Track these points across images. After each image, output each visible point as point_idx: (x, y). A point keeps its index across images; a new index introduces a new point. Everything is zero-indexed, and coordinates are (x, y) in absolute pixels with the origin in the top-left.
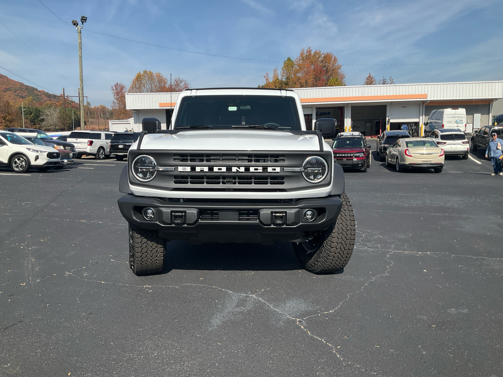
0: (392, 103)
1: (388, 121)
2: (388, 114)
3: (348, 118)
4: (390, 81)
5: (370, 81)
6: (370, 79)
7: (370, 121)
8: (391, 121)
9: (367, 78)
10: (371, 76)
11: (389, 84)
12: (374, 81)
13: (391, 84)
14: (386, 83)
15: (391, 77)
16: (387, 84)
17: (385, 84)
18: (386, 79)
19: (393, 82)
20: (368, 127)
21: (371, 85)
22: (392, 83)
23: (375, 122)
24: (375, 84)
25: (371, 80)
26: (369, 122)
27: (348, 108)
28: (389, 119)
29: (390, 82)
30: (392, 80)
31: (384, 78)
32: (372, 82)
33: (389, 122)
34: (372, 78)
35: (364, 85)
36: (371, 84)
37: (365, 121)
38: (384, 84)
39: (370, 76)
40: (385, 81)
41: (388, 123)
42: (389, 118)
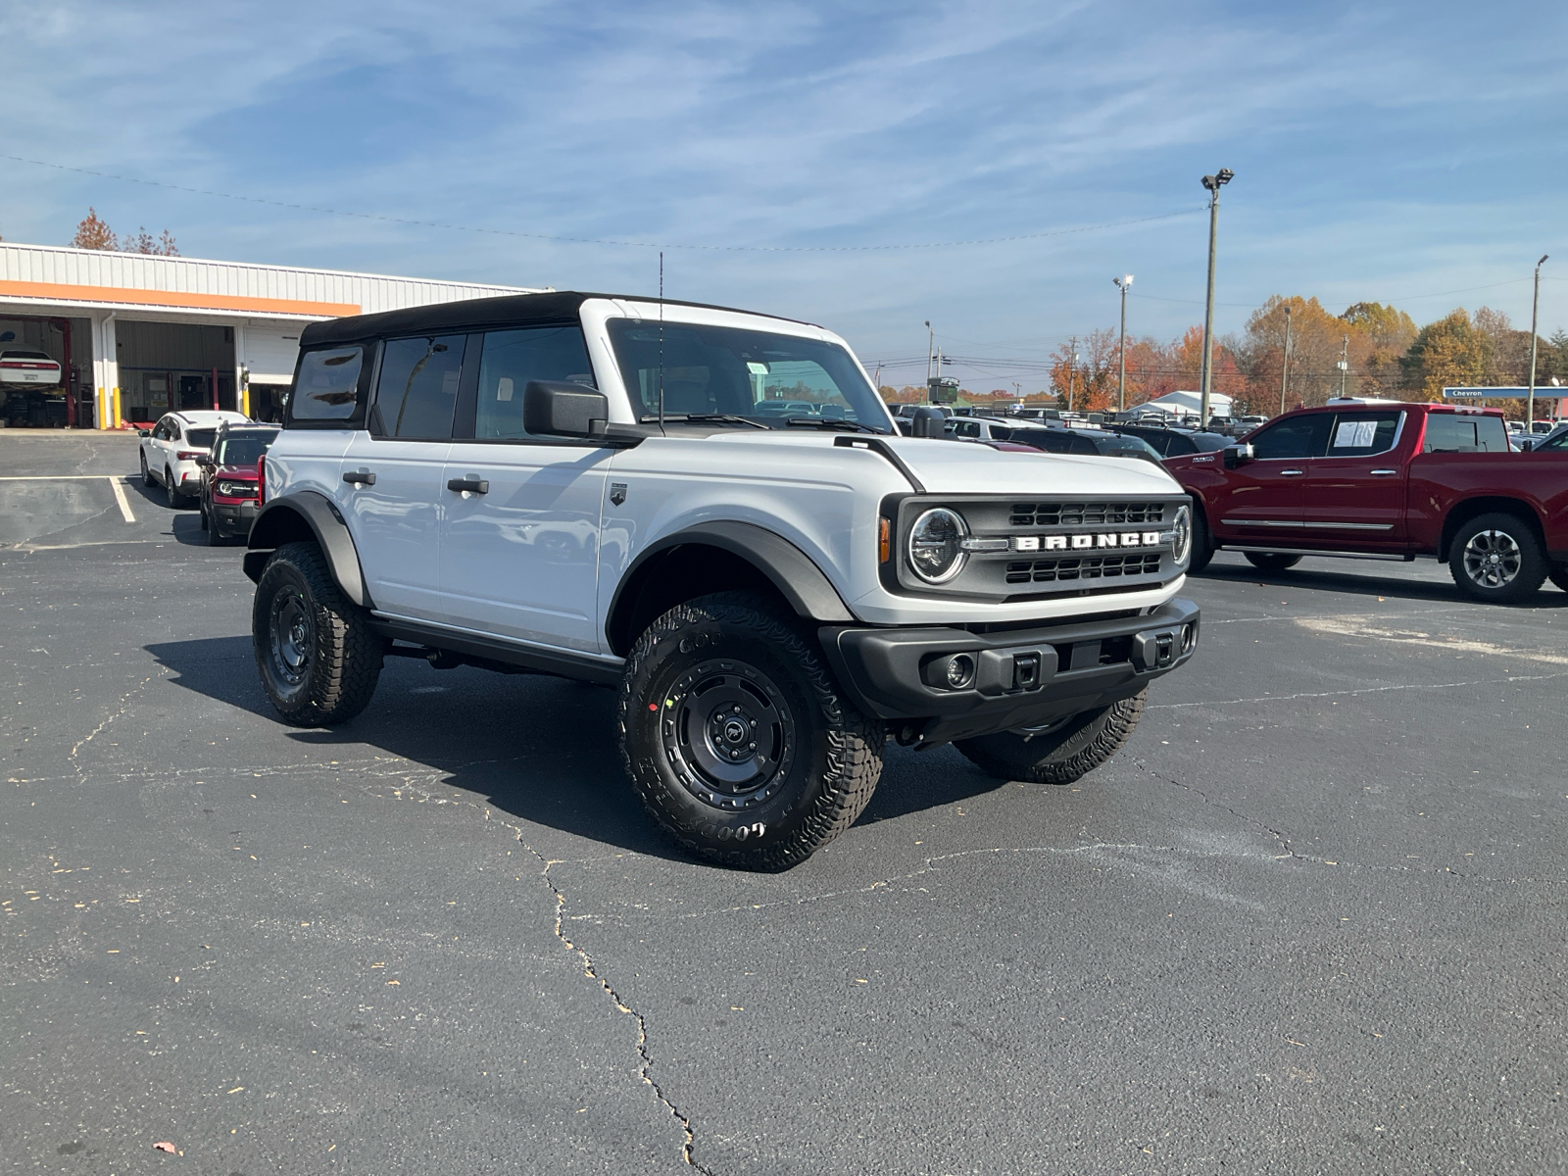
0: (252, 322)
1: (242, 378)
2: (240, 357)
3: (105, 360)
4: (165, 243)
5: (93, 237)
6: (94, 229)
7: (166, 372)
8: (254, 378)
9: (83, 224)
10: (99, 221)
11: (161, 254)
12: (108, 238)
13: (168, 254)
14: (152, 249)
15: (166, 232)
16: (155, 253)
17: (150, 254)
18: (150, 238)
19: (173, 248)
20: (154, 392)
21: (98, 249)
22: (172, 252)
23: (179, 376)
24: (111, 249)
25: (99, 232)
26: (159, 377)
27: (104, 328)
28: (247, 373)
29: (163, 248)
30: (171, 241)
31: (145, 232)
32: (102, 240)
33: (244, 379)
34: (101, 227)
35: (72, 245)
36: (98, 245)
37: (146, 371)
38: (144, 250)
39: (94, 219)
40: (149, 244)
41: (243, 385)
42: (246, 369)
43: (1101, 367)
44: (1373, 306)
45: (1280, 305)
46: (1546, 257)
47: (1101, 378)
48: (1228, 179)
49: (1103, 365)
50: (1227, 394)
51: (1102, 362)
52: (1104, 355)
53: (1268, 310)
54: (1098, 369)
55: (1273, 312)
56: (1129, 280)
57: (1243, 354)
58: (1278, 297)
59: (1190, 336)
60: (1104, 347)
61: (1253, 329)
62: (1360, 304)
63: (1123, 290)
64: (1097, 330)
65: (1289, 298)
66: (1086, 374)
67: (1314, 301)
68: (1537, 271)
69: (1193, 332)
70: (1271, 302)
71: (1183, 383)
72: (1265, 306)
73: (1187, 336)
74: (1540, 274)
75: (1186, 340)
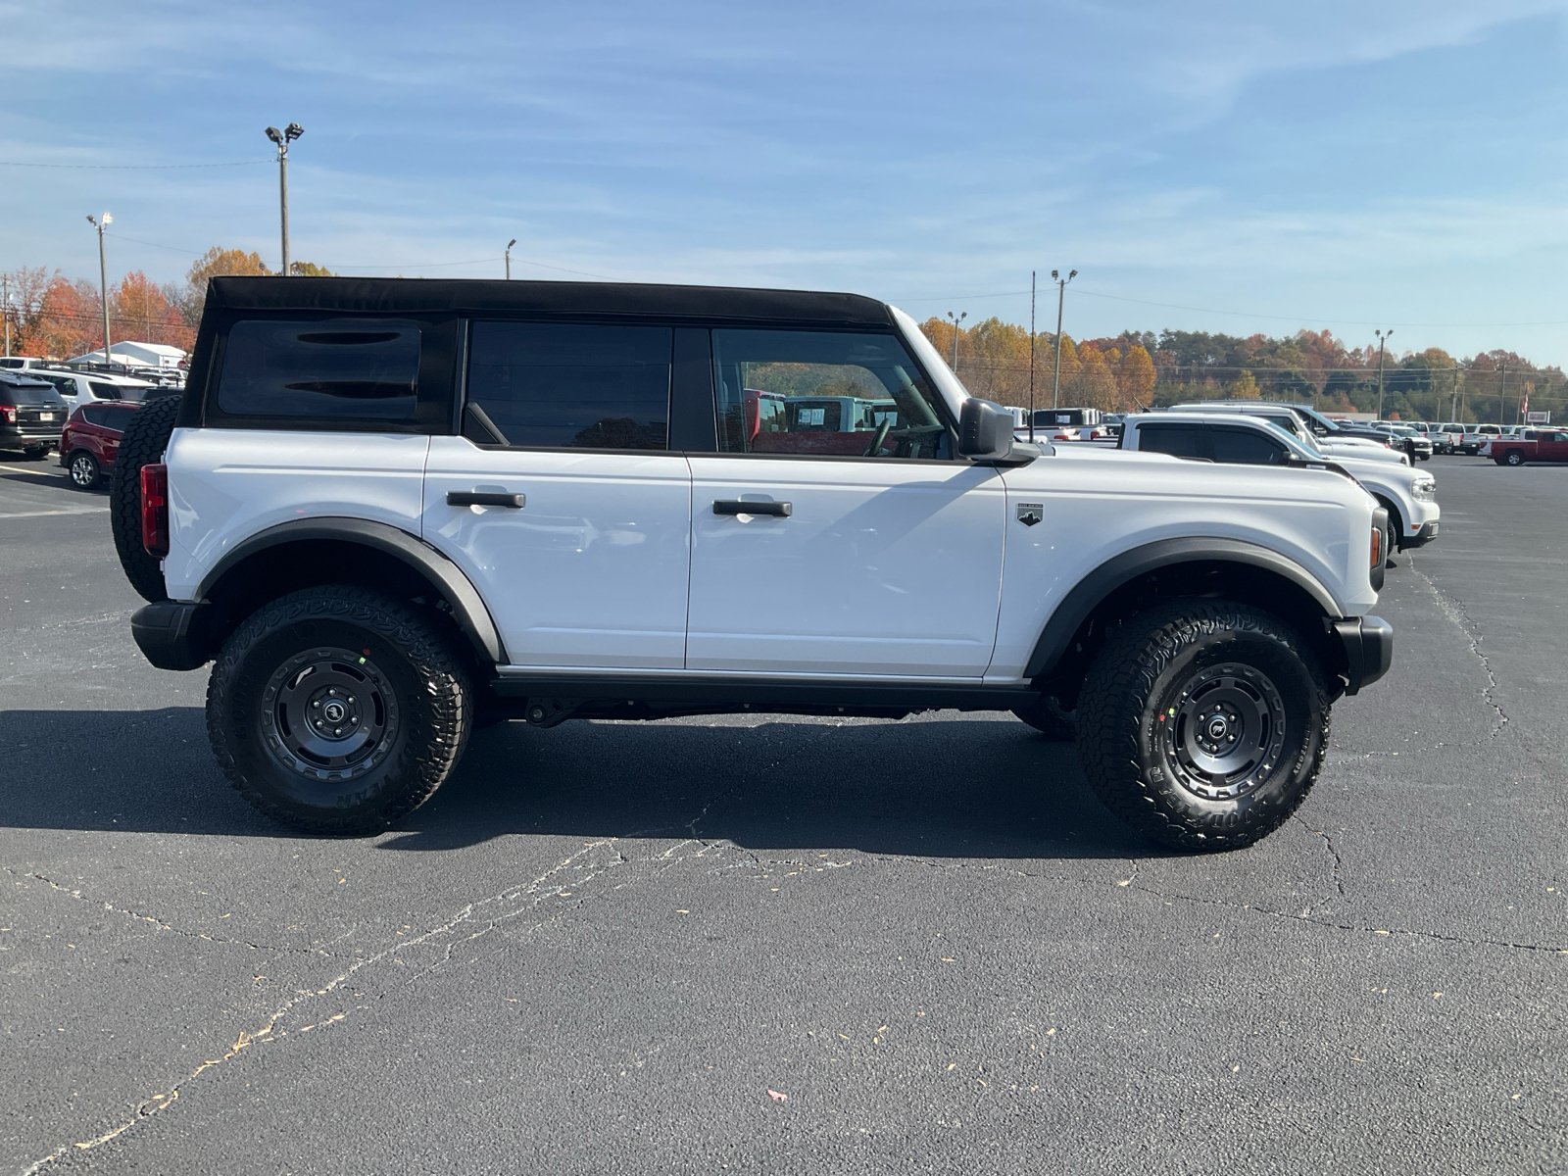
43: (34, 309)
44: (309, 265)
45: (221, 258)
46: (513, 242)
47: (34, 322)
48: (299, 135)
49: (35, 308)
50: (178, 346)
51: (33, 304)
52: (36, 296)
53: (210, 261)
54: (28, 311)
55: (215, 264)
56: (107, 219)
57: (186, 305)
58: (219, 249)
59: (130, 283)
60: (35, 288)
61: (195, 280)
62: (296, 263)
63: (100, 230)
64: (25, 268)
65: (230, 250)
66: (14, 318)
67: (255, 255)
68: (507, 253)
69: (132, 278)
70: (212, 254)
71: (127, 332)
72: (206, 257)
73: (126, 282)
74: (510, 256)
75: (125, 286)
